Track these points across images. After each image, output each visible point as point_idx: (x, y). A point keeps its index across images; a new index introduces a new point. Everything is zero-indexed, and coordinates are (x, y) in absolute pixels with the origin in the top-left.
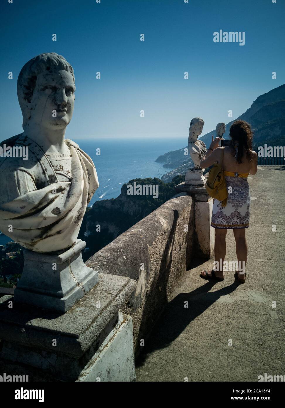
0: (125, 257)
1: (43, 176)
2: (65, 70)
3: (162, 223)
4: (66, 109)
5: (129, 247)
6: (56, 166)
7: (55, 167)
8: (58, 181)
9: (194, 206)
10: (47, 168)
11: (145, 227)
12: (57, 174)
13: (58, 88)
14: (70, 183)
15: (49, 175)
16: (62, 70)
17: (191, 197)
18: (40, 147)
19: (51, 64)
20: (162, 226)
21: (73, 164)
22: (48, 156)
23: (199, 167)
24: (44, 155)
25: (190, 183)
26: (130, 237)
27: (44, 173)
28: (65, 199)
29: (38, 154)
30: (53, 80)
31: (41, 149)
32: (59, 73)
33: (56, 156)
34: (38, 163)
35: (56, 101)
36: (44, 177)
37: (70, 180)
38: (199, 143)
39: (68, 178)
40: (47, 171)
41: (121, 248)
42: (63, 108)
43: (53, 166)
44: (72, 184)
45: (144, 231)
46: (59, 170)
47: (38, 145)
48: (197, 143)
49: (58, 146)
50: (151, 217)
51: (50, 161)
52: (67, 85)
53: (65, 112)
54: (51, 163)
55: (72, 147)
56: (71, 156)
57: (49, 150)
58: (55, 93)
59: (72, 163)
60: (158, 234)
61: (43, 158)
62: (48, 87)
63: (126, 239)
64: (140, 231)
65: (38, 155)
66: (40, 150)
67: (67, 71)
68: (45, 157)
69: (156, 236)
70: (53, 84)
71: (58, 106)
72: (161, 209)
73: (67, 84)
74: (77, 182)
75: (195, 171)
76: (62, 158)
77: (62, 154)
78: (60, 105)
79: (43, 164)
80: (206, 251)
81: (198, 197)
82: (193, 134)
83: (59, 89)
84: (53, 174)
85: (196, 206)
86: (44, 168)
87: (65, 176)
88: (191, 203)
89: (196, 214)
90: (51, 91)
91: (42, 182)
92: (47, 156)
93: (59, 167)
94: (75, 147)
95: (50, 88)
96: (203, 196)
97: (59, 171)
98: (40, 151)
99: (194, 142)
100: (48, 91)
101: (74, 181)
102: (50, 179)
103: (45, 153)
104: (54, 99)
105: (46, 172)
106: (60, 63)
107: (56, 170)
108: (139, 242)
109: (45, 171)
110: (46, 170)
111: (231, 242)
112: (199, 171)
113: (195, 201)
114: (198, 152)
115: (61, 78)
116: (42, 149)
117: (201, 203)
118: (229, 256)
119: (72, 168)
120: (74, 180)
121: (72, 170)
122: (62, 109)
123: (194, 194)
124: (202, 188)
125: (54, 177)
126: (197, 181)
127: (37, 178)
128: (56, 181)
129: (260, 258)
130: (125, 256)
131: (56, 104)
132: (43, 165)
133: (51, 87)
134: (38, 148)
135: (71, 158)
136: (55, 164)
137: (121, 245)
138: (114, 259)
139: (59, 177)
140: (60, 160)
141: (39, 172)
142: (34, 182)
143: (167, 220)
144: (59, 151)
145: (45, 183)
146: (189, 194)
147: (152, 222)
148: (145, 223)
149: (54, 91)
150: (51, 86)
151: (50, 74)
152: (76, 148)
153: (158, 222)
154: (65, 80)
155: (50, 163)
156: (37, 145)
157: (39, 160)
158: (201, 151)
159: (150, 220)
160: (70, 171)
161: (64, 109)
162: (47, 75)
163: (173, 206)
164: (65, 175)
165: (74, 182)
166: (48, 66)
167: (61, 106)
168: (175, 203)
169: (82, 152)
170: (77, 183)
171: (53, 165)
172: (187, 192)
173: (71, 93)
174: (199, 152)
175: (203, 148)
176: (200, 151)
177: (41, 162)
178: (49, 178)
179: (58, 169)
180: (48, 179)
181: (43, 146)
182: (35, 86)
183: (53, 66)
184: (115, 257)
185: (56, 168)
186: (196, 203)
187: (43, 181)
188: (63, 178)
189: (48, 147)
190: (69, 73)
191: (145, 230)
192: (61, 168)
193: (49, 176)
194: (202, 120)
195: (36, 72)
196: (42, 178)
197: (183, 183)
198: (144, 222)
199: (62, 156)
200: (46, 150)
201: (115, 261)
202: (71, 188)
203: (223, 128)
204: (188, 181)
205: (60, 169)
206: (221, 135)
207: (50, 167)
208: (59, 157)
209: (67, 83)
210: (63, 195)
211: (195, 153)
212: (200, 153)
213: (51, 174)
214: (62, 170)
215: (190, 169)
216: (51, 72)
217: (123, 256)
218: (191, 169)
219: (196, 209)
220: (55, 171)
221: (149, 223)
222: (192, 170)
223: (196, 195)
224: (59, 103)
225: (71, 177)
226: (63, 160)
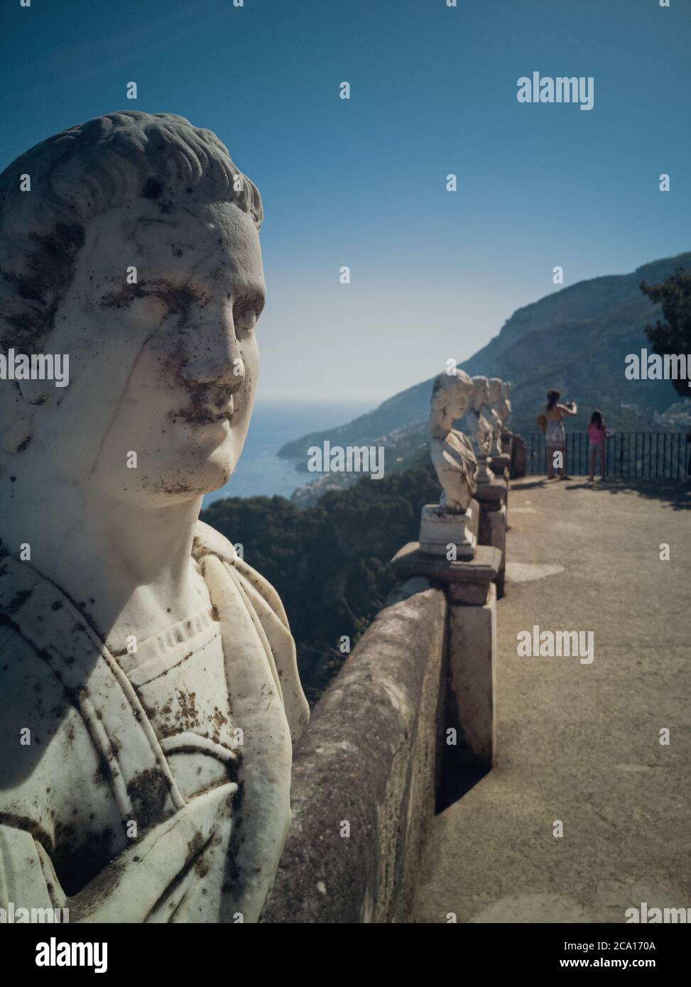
0: (322, 887)
1: (98, 795)
2: (234, 206)
3: (395, 704)
4: (232, 404)
5: (330, 836)
6: (161, 705)
7: (158, 717)
8: (181, 799)
9: (449, 614)
10: (121, 736)
11: (354, 732)
12: (169, 753)
13: (199, 294)
14: (231, 787)
15: (131, 776)
16: (224, 200)
17: (441, 595)
18: (80, 607)
19: (171, 164)
20: (395, 712)
21: (233, 664)
22: (123, 658)
23: (458, 507)
24: (99, 651)
25: (434, 550)
26: (319, 784)
27: (105, 774)
29: (68, 653)
30: (179, 253)
31: (83, 621)
32: (210, 218)
33: (162, 645)
34: (72, 712)
35: (184, 363)
36: (103, 800)
37: (233, 768)
38: (456, 441)
39: (221, 760)
40: (122, 753)
41: (303, 844)
42: (221, 403)
43: (151, 714)
44: (247, 797)
45: (355, 749)
46: (178, 726)
47: (68, 596)
48: (451, 440)
49: (165, 586)
50: (360, 684)
51: (135, 687)
52: (246, 283)
54: (139, 695)
55: (211, 560)
56: (215, 613)
57: (122, 618)
58: (183, 322)
59: (225, 656)
60: (394, 751)
61: (100, 675)
62: (146, 288)
63: (311, 798)
64: (344, 751)
65: (70, 661)
66: (81, 628)
67: (244, 208)
68: (108, 669)
69: (389, 757)
70: (177, 275)
71: (198, 392)
72: (378, 647)
73: (245, 277)
74: (272, 781)
75: (449, 517)
76: (185, 647)
77: (185, 620)
78: (205, 387)
79: (100, 716)
81: (459, 593)
82: (441, 416)
83: (208, 301)
84: (151, 764)
85: (454, 617)
86: (105, 743)
87: (207, 752)
88: (443, 613)
89: (453, 641)
90: (159, 308)
91: (92, 837)
92: (116, 654)
93: (176, 707)
94: (221, 559)
95: (159, 294)
96: (472, 589)
97: (180, 730)
98: (82, 636)
99: (444, 438)
100: (147, 313)
101: (255, 773)
102: (138, 801)
103: (103, 641)
104: (174, 356)
105: (114, 764)
106: (214, 166)
107: (165, 732)
108: (352, 803)
109: (109, 757)
110: (115, 749)
111: (535, 708)
112: (459, 518)
113: (452, 602)
114: (459, 466)
115: (220, 241)
116: (89, 618)
117: (468, 608)
118: (541, 754)
119: (228, 685)
120: (251, 770)
121: (230, 702)
122: (216, 411)
123: (449, 584)
124: (471, 566)
125: (158, 783)
127: (65, 817)
128: (169, 805)
129: (627, 762)
130: (321, 879)
131: (186, 383)
132: (98, 726)
133: (163, 288)
134: (69, 616)
135: (216, 626)
136: (158, 694)
137: (301, 829)
138: (290, 906)
139: (181, 772)
140: (179, 664)
141: (75, 776)
143: (404, 687)
144: (169, 610)
145: (108, 834)
146: (436, 583)
147: (367, 704)
148: (350, 712)
149: (173, 312)
150: (161, 282)
151: (161, 221)
152: (227, 561)
153: (385, 702)
154: (234, 254)
155: (136, 699)
157: (74, 695)
158: (466, 463)
159: (360, 696)
160: (224, 708)
161: (223, 410)
162: (145, 221)
163: (408, 632)
164: (208, 743)
165: (257, 786)
166: (152, 174)
167: (210, 394)
168: (411, 621)
171: (150, 703)
174: (461, 464)
175: (467, 453)
176: (464, 464)
177: (89, 706)
178: (132, 800)
179: (173, 722)
180: (126, 804)
181: (92, 601)
182: (71, 277)
183: (180, 177)
184: (290, 894)
185: (163, 722)
186: (454, 609)
187: (97, 827)
188: (200, 770)
191: (357, 744)
192: (185, 713)
193: (131, 789)
195: (81, 202)
196: (96, 808)
197: (413, 547)
198: (342, 704)
199: (183, 632)
200: (111, 623)
201: (295, 913)
203: (484, 391)
204: (427, 545)
205: (183, 720)
206: (477, 409)
207: (138, 727)
208: (174, 640)
209: (246, 270)
210: (203, 883)
211: (450, 470)
212: (465, 468)
213: (141, 769)
214: (191, 720)
215: (433, 509)
216: (166, 208)
217: (316, 882)
218: (437, 510)
219: (454, 626)
220: (159, 739)
221: (362, 711)
222: (439, 515)
223: (453, 587)
224: (203, 379)
225: (235, 751)
226: (191, 654)
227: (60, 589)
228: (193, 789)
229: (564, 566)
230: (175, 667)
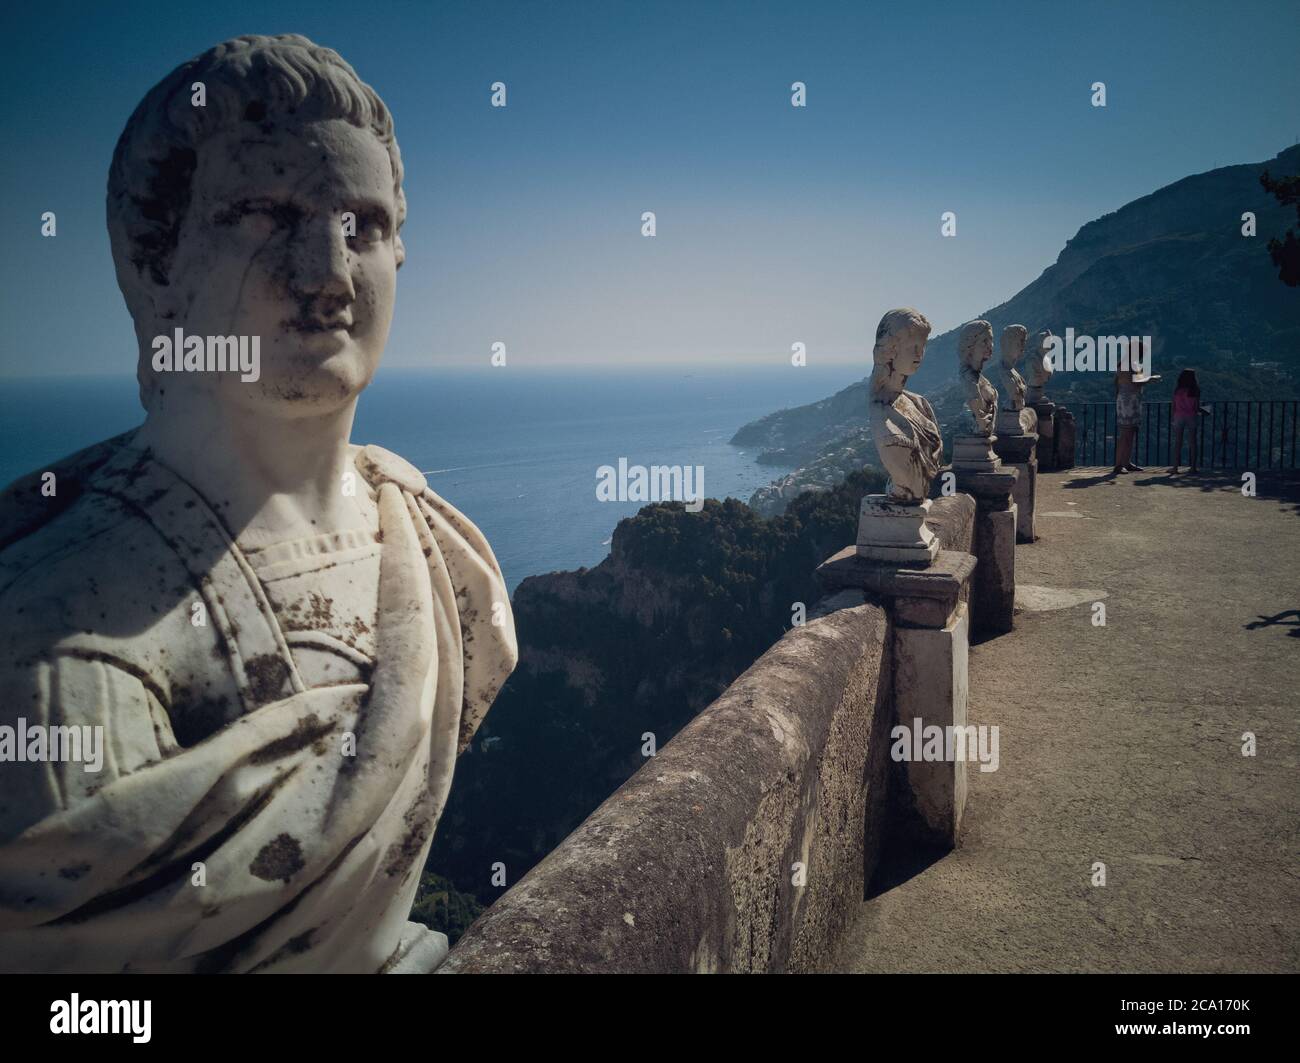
0: (629, 919)
1: (215, 667)
2: (343, 123)
3: (778, 735)
4: (347, 315)
5: (650, 868)
6: (290, 602)
7: (285, 612)
8: (301, 685)
9: (892, 643)
10: (242, 622)
11: (710, 761)
12: (293, 645)
13: (304, 209)
14: (364, 687)
15: (249, 656)
16: (331, 118)
17: (880, 612)
18: (214, 508)
19: (273, 89)
20: (777, 746)
21: (387, 582)
22: (252, 557)
23: (909, 496)
24: (227, 547)
25: (877, 553)
26: (651, 814)
27: (222, 650)
28: (332, 782)
29: (196, 545)
30: (281, 172)
31: (215, 519)
32: (313, 136)
33: (298, 551)
34: (194, 594)
35: (292, 275)
36: (220, 672)
37: (366, 672)
38: (910, 405)
39: (354, 663)
40: (241, 636)
41: (615, 872)
42: (329, 313)
43: (276, 608)
44: (375, 696)
45: (707, 780)
46: (306, 623)
47: (203, 497)
48: (902, 405)
49: (311, 498)
50: (735, 710)
51: (262, 583)
52: (357, 197)
53: (343, 335)
54: (266, 590)
55: (390, 489)
56: (380, 537)
57: (256, 521)
58: (292, 236)
59: (381, 575)
60: (764, 789)
61: (225, 568)
62: (253, 206)
63: (635, 827)
64: (691, 781)
65: (196, 551)
66: (212, 525)
67: (358, 124)
68: (235, 564)
69: (756, 796)
70: (281, 192)
71: (306, 302)
72: (772, 670)
73: (355, 192)
74: (400, 683)
75: (897, 509)
76: (328, 558)
77: (333, 534)
78: (313, 297)
79: (221, 600)
80: (937, 819)
81: (908, 612)
82: (887, 371)
83: (313, 216)
84: (271, 649)
85: (901, 643)
86: (225, 624)
87: (338, 653)
88: (881, 636)
89: (899, 675)
90: (267, 224)
91: (208, 702)
92: (245, 552)
93: (306, 606)
94: (402, 488)
95: (265, 211)
96: (926, 605)
97: (309, 628)
98: (212, 532)
99: (890, 402)
100: (255, 229)
101: (385, 676)
102: (255, 679)
103: (234, 538)
104: (281, 269)
105: (232, 643)
106: (321, 86)
107: (290, 626)
108: (689, 838)
109: (227, 636)
110: (235, 631)
111: (1029, 777)
112: (911, 510)
113: (896, 623)
114: (908, 440)
115: (324, 158)
116: (222, 519)
117: (919, 632)
118: (1027, 836)
119: (379, 600)
120: (383, 673)
121: (377, 615)
122: (324, 320)
123: (893, 599)
124: (924, 575)
125: (278, 667)
126: (903, 547)
127: (182, 679)
128: (287, 687)
129: (1151, 852)
130: (631, 910)
131: (295, 295)
132: (219, 609)
133: (268, 205)
134: (201, 513)
135: (378, 546)
136: (285, 592)
137: (615, 857)
138: (584, 931)
139: (304, 665)
140: (317, 570)
141: (192, 646)
142: (163, 703)
143: (796, 718)
144: (313, 522)
145: (223, 701)
146: (874, 597)
147: (738, 732)
148: (712, 740)
149: (282, 227)
150: (265, 199)
151: (262, 142)
152: (409, 490)
153: (765, 732)
154: (342, 170)
155: (261, 592)
156: (195, 495)
157: (197, 581)
158: (919, 435)
159: (730, 722)
160: (368, 619)
161: (333, 319)
162: (248, 142)
163: (818, 654)
164: (341, 645)
165: (385, 687)
166: (254, 96)
167: (318, 305)
168: (826, 641)
169: (440, 509)
170: (398, 692)
171: (277, 599)
172: (866, 589)
173: (378, 233)
174: (912, 438)
175: (925, 422)
176: (916, 436)
177: (212, 592)
178: (249, 676)
179: (301, 618)
180: (243, 679)
181: (227, 504)
182: (189, 198)
183: (281, 99)
184: (588, 920)
185: (289, 617)
186: (901, 633)
187: (213, 694)
188: (327, 667)
189: (255, 505)
190: (365, 137)
191: (712, 776)
192: (317, 614)
193: (249, 667)
194: (923, 320)
195: (191, 128)
196: (212, 677)
197: (850, 551)
198: (706, 732)
199: (329, 544)
200: (244, 524)
201: (589, 940)
202: (368, 719)
203: (985, 340)
204: (867, 547)
205: (314, 620)
206: (975, 367)
207: (261, 616)
208: (316, 550)
209: (357, 184)
210: (320, 760)
211: (897, 444)
212: (917, 441)
213: (260, 652)
214: (323, 621)
215: (877, 498)
216: (267, 129)
217: (623, 912)
218: (882, 501)
219: (899, 654)
220: (283, 631)
221: (729, 739)
222: (884, 507)
223: (899, 603)
224: (309, 289)
225: (371, 657)
226: (334, 565)
227: (197, 491)
228: (318, 680)
229: (1109, 591)
230: (311, 572)
